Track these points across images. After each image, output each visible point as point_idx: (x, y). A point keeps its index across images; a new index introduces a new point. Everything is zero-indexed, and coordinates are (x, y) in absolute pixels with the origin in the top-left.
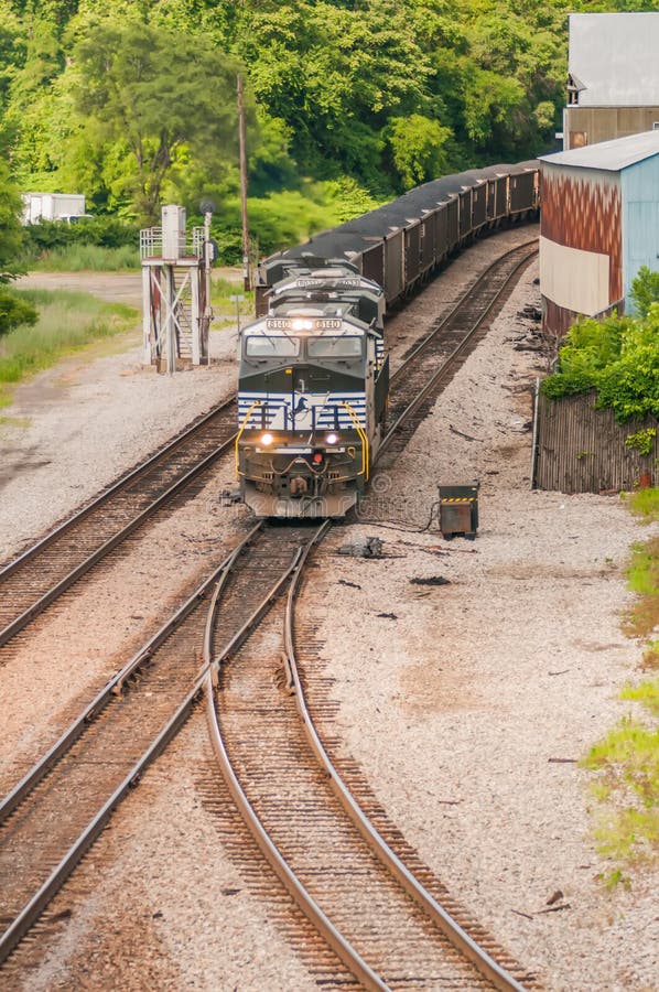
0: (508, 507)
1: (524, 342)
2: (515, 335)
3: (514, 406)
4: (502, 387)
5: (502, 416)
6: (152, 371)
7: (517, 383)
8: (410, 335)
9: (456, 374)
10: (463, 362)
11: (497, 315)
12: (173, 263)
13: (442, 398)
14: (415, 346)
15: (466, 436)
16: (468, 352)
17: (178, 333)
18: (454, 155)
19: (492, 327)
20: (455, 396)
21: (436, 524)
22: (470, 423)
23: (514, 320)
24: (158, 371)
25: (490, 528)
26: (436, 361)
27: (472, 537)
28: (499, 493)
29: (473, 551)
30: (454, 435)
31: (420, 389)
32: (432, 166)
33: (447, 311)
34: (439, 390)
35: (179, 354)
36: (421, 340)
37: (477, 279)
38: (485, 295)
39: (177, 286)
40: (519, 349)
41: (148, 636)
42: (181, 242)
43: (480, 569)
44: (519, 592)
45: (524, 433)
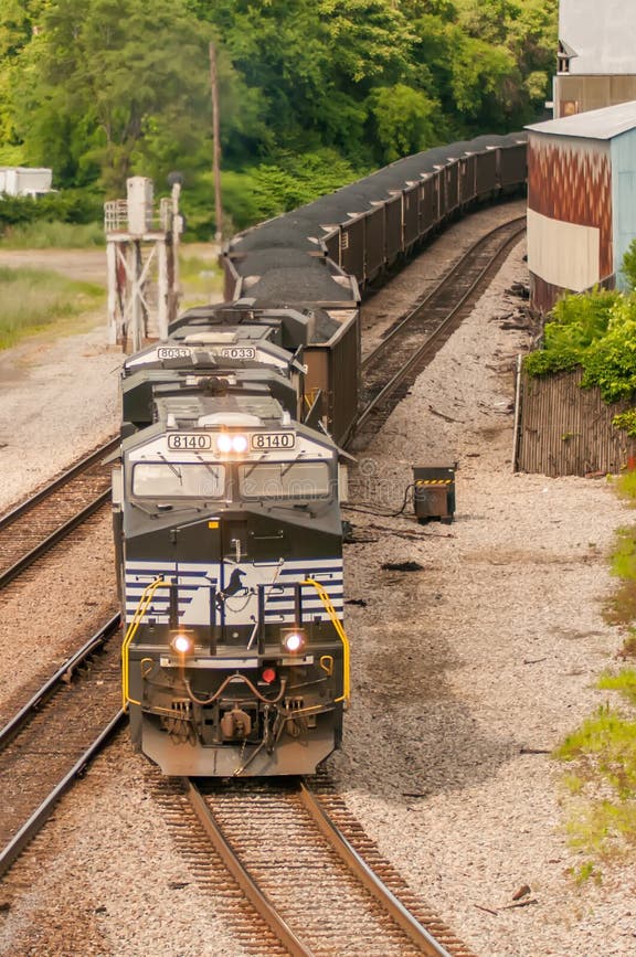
0: (488, 490)
1: (511, 320)
2: (502, 314)
3: (499, 387)
4: (487, 367)
5: (485, 397)
6: (116, 351)
7: (503, 362)
8: (391, 313)
9: (438, 353)
10: (445, 340)
11: (483, 292)
12: (139, 237)
13: (421, 378)
14: (395, 325)
15: (446, 418)
16: (450, 332)
17: (145, 311)
18: (441, 128)
19: (477, 305)
20: (436, 375)
21: (410, 507)
22: (452, 404)
23: (501, 298)
24: (124, 351)
25: (468, 513)
26: (416, 340)
27: (449, 521)
28: (479, 476)
29: (449, 536)
30: (433, 417)
31: (399, 369)
32: (418, 139)
33: (431, 288)
34: (420, 370)
35: (147, 333)
36: (402, 318)
37: (463, 255)
38: (471, 272)
39: (143, 261)
40: (506, 327)
41: (102, 623)
42: (147, 216)
43: (455, 554)
44: (496, 578)
45: (508, 414)
